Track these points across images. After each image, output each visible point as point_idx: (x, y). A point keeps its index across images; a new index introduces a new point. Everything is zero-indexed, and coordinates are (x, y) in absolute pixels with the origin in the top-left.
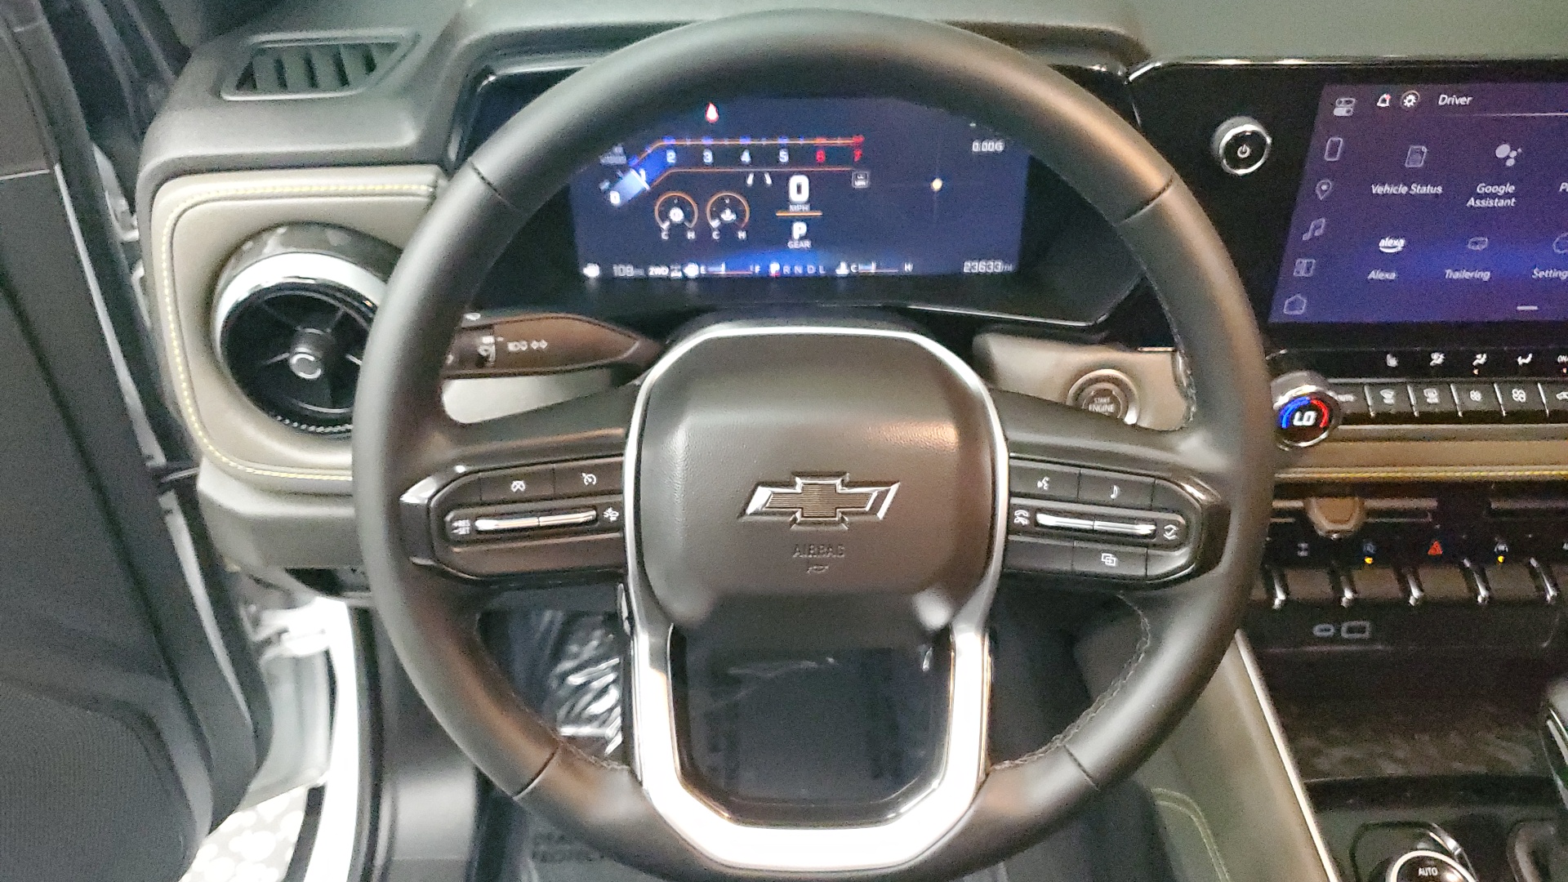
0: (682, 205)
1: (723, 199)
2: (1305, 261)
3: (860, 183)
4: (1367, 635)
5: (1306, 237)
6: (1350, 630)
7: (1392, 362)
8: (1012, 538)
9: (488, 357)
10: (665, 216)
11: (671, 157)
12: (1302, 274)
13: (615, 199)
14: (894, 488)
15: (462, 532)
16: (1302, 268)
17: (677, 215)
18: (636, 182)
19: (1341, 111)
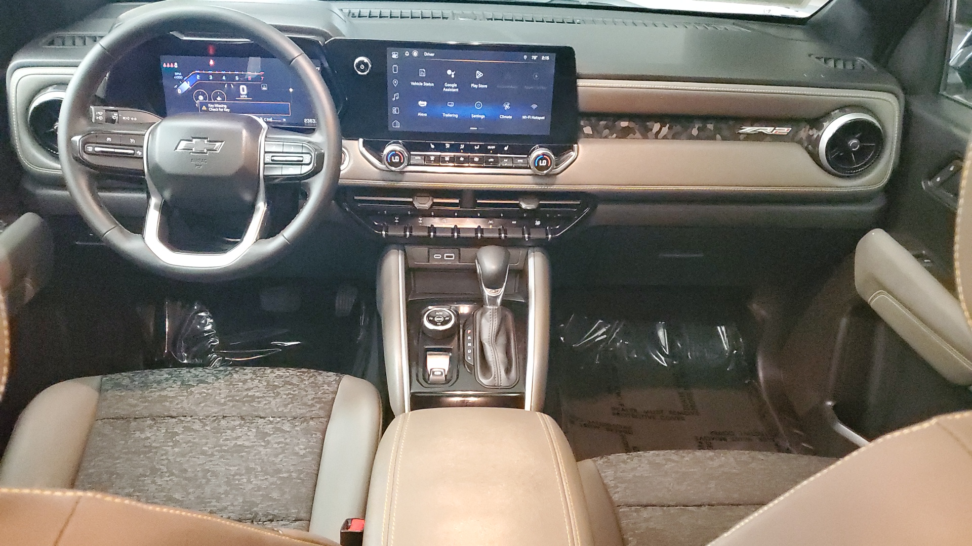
0: (203, 94)
1: (217, 92)
2: (395, 108)
3: (264, 89)
4: (453, 259)
5: (394, 99)
6: (447, 257)
7: (433, 146)
8: (265, 166)
9: (115, 120)
10: (197, 99)
11: (198, 77)
12: (395, 113)
13: (179, 91)
14: (223, 143)
15: (90, 150)
16: (395, 111)
17: (201, 98)
18: (186, 86)
19: (394, 56)
